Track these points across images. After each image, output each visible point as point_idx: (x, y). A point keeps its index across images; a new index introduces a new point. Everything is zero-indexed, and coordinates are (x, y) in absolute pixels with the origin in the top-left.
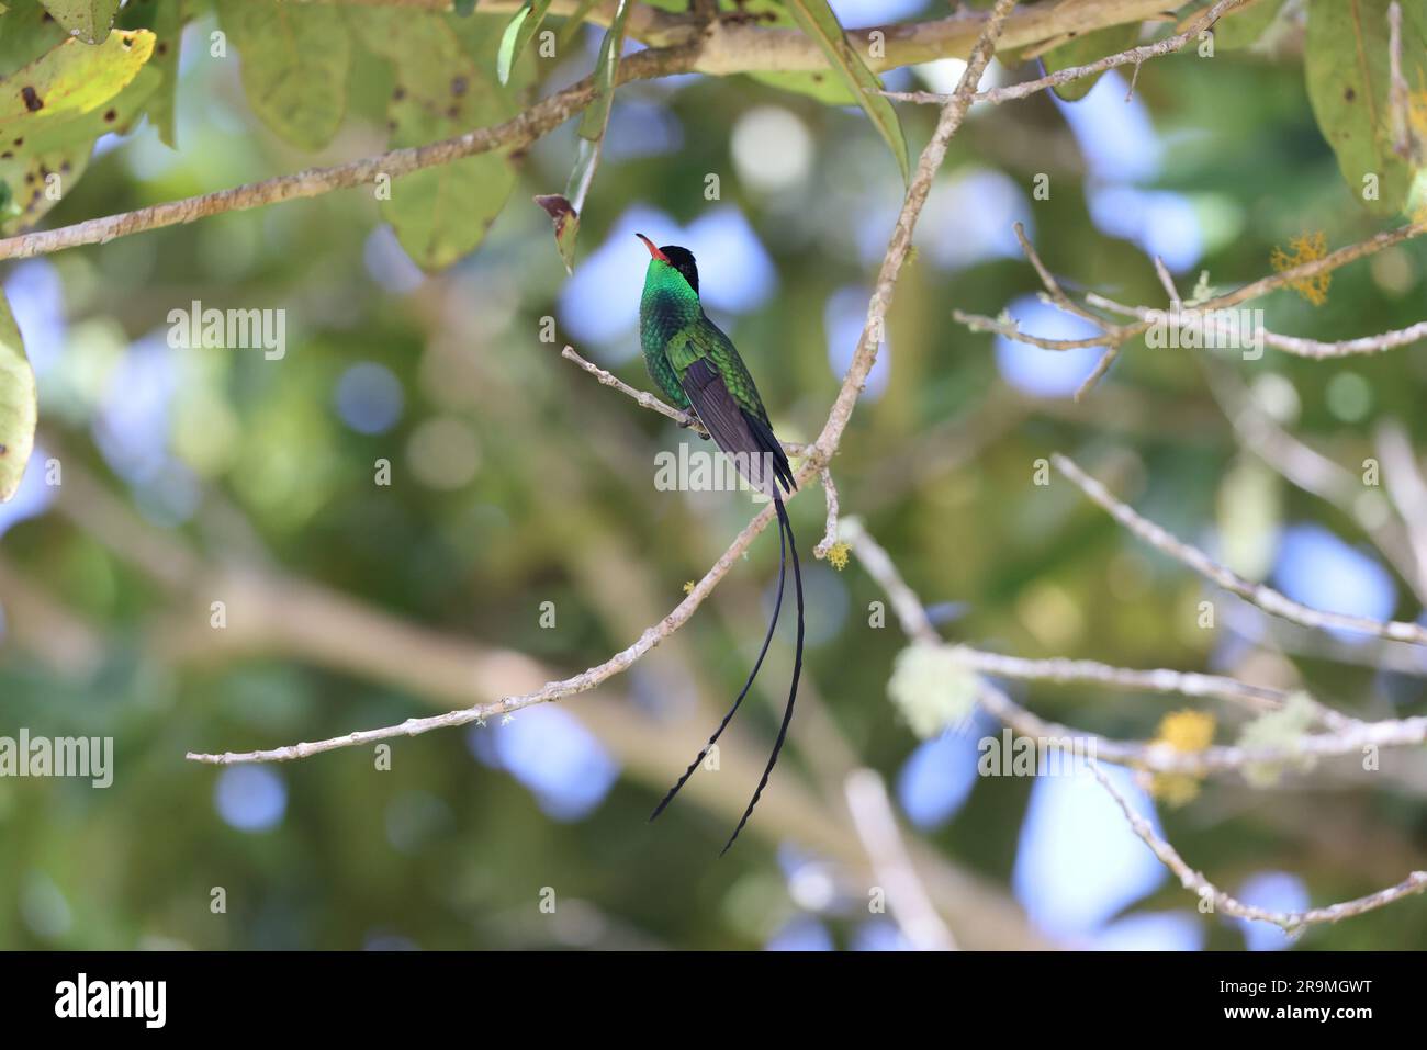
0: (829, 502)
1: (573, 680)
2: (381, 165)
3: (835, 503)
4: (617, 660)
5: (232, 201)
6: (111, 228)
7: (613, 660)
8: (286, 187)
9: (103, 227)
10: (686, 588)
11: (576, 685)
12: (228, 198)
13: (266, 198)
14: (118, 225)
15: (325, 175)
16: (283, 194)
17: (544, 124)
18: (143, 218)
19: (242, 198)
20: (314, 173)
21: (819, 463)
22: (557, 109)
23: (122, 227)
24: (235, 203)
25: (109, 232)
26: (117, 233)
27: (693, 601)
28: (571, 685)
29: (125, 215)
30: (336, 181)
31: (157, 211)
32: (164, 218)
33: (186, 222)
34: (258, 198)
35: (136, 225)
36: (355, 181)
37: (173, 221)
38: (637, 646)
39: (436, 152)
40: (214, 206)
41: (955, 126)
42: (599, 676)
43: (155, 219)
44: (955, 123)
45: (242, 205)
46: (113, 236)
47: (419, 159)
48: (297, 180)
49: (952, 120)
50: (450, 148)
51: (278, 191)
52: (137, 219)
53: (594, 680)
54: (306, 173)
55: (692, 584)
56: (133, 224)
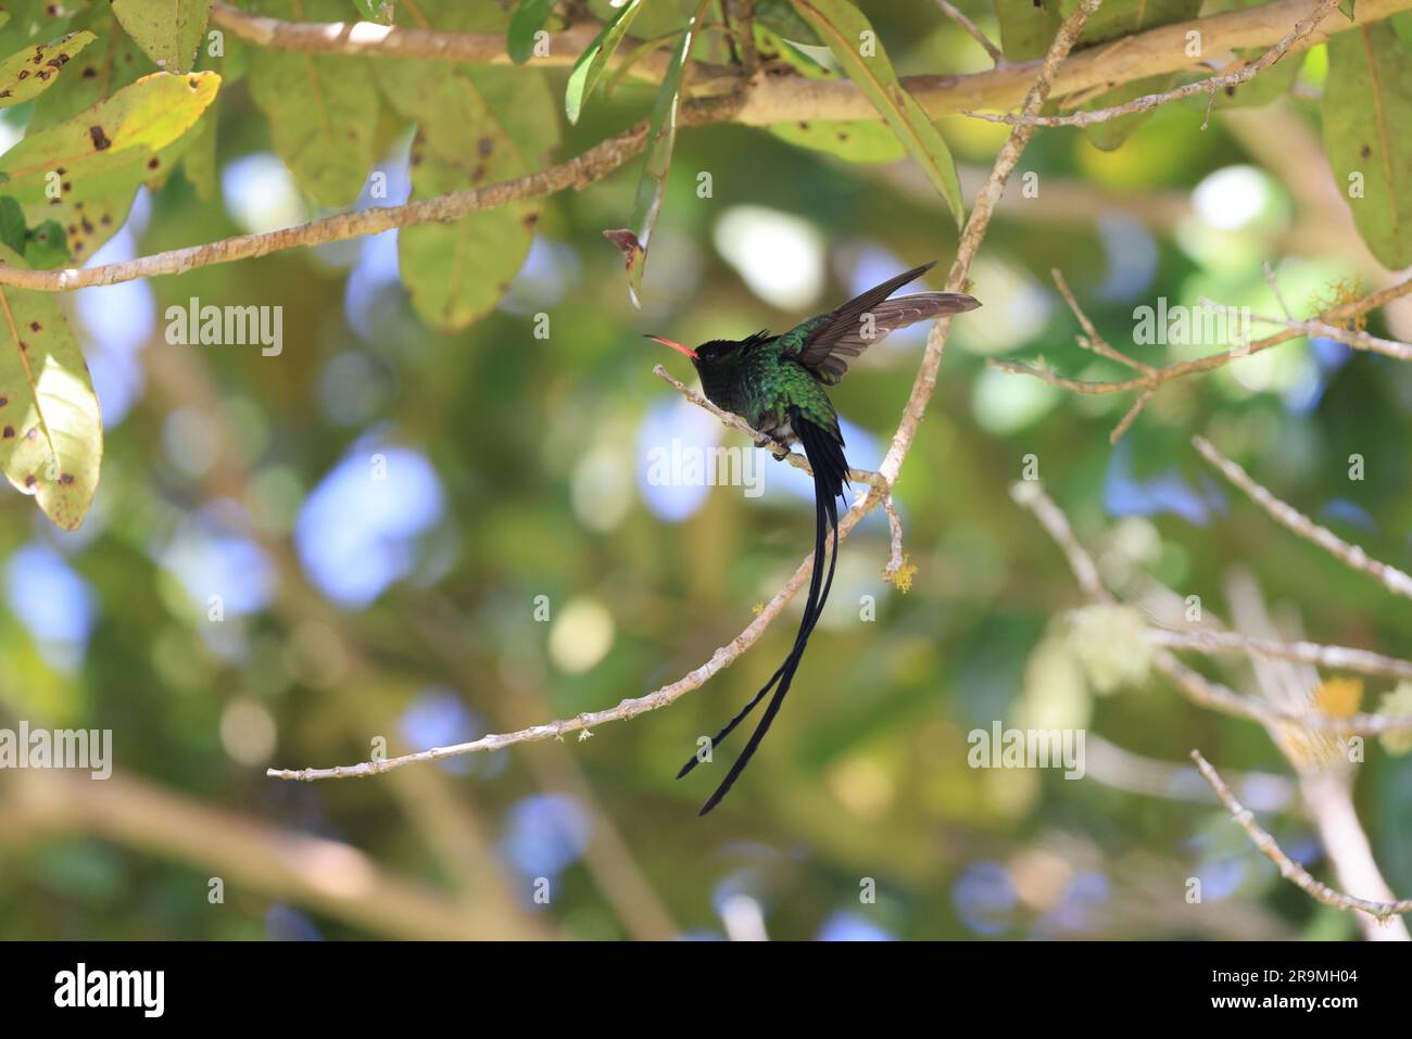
0: (892, 528)
1: (648, 697)
2: (443, 205)
3: (898, 528)
4: (691, 678)
5: (302, 235)
6: (187, 259)
7: (687, 678)
8: (353, 223)
9: (178, 259)
10: (754, 610)
11: (652, 702)
12: (298, 233)
13: (334, 233)
14: (194, 257)
15: (390, 213)
16: (350, 230)
17: (599, 167)
18: (217, 250)
19: (311, 233)
20: (379, 211)
21: (882, 490)
22: (611, 153)
23: (197, 259)
24: (305, 239)
25: (186, 263)
26: (193, 264)
27: (763, 622)
28: (647, 702)
29: (200, 248)
30: (400, 219)
31: (230, 244)
32: (237, 252)
33: (258, 255)
34: (326, 234)
35: (211, 258)
36: (419, 219)
37: (247, 254)
38: (710, 665)
39: (495, 193)
40: (284, 241)
41: (1012, 165)
42: (674, 693)
43: (229, 251)
44: (1012, 162)
45: (312, 240)
46: (188, 267)
47: (479, 200)
48: (364, 218)
49: (1009, 159)
50: (508, 189)
51: (346, 226)
52: (211, 251)
53: (669, 698)
54: (371, 210)
55: (761, 606)
56: (208, 256)
